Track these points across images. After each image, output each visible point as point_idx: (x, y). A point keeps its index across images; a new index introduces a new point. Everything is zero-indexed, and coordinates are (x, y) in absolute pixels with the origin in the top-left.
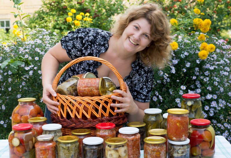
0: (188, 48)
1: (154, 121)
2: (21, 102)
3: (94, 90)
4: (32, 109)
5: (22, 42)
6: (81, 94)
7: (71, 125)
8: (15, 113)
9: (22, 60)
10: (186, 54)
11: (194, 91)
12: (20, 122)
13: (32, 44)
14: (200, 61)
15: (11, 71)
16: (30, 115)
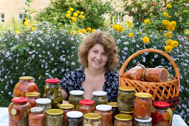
0: (157, 43)
5: (29, 32)
8: (16, 88)
9: (28, 45)
10: (155, 47)
12: (19, 96)
13: (36, 33)
15: (19, 54)
16: (28, 90)
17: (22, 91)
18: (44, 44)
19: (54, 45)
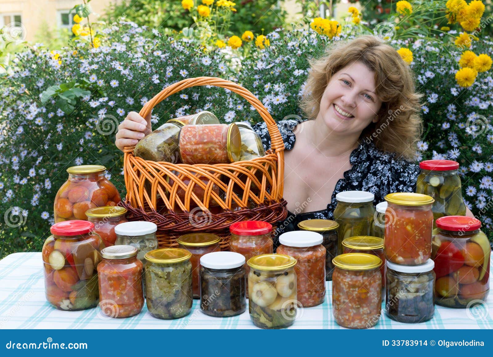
0: (434, 62)
1: (356, 219)
2: (74, 174)
3: (216, 150)
4: (96, 189)
5: (88, 50)
6: (187, 159)
7: (166, 225)
8: (61, 198)
9: (86, 86)
10: (429, 74)
11: (444, 155)
12: (70, 217)
13: (105, 52)
14: (459, 90)
15: (62, 110)
16: (91, 201)
17: (76, 205)
18: (130, 78)
19: (158, 81)
